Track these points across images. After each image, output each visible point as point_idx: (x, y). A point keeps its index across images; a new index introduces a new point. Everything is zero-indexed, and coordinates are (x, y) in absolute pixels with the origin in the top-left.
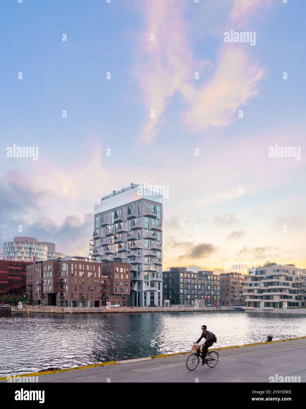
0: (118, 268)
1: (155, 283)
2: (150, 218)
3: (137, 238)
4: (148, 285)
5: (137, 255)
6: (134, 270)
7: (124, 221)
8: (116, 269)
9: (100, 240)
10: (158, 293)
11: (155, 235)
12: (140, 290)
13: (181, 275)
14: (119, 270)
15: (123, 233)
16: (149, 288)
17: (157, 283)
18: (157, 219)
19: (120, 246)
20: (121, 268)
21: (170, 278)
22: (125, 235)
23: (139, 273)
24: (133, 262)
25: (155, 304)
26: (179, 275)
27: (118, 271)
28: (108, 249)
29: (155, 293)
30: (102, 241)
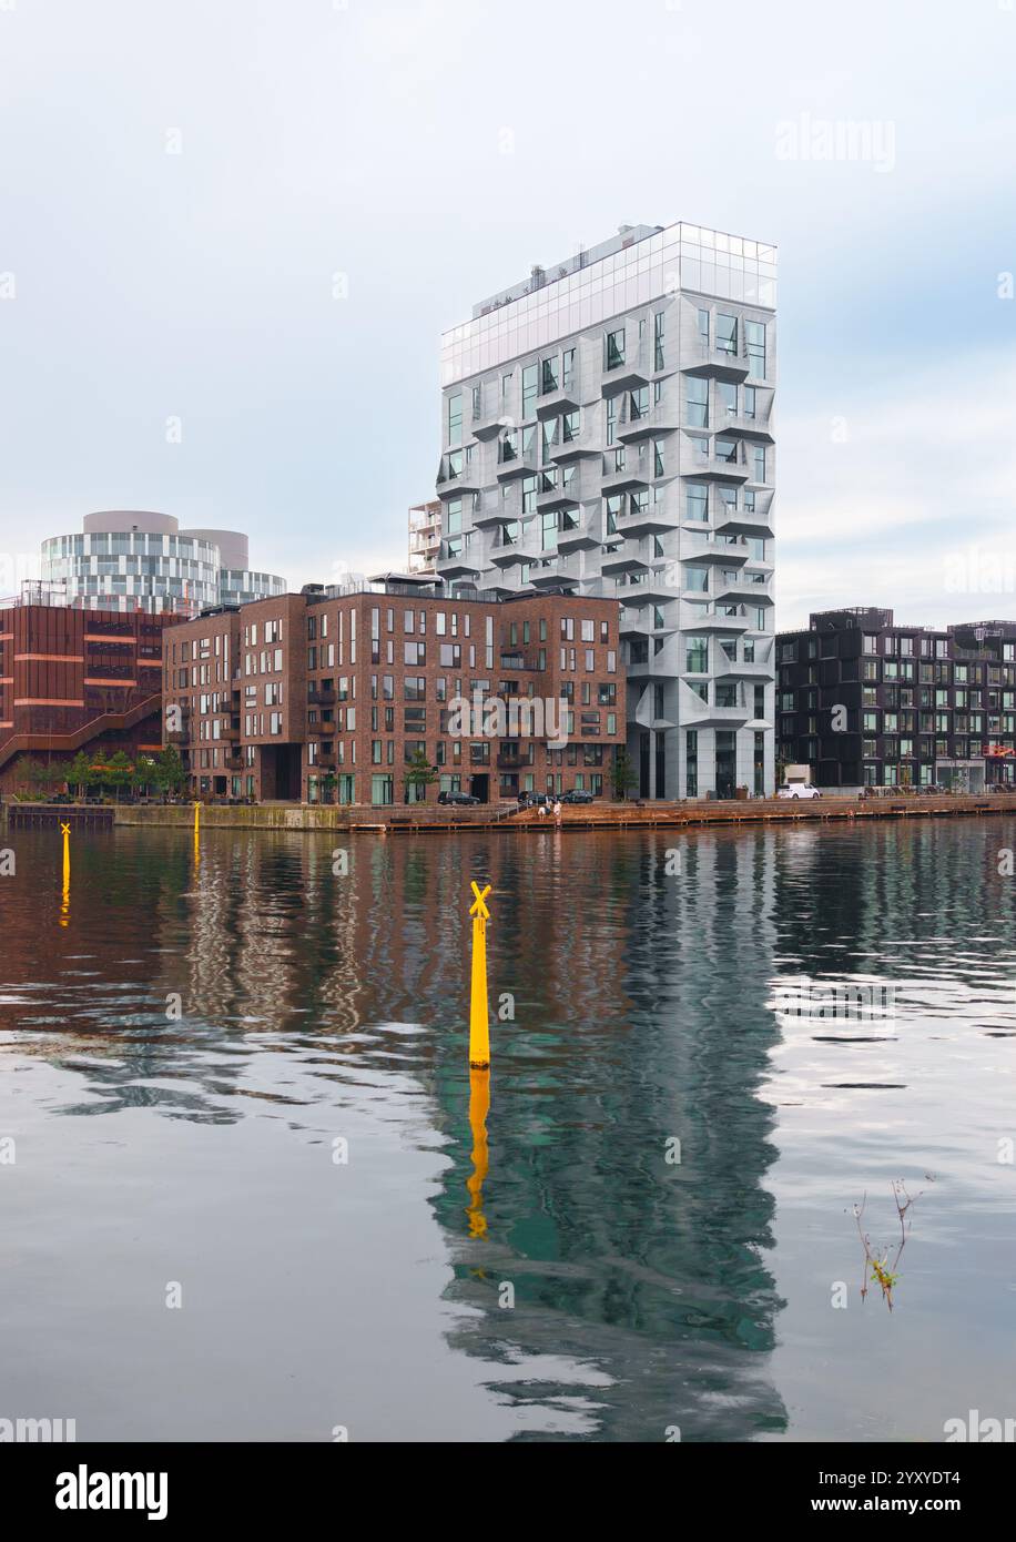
0: (570, 622)
1: (738, 686)
2: (712, 381)
3: (650, 477)
4: (703, 695)
5: (649, 559)
6: (636, 630)
7: (585, 406)
8: (563, 628)
9: (469, 500)
10: (752, 734)
11: (739, 459)
12: (664, 724)
13: (869, 645)
14: (578, 630)
15: (582, 461)
16: (711, 710)
17: (750, 690)
18: (747, 386)
19: (568, 524)
20: (584, 622)
21: (814, 663)
22: (591, 470)
23: (660, 643)
24: (630, 591)
25: (739, 784)
26: (859, 645)
27: (570, 637)
28: (507, 540)
29: (739, 733)
30: (477, 507)
